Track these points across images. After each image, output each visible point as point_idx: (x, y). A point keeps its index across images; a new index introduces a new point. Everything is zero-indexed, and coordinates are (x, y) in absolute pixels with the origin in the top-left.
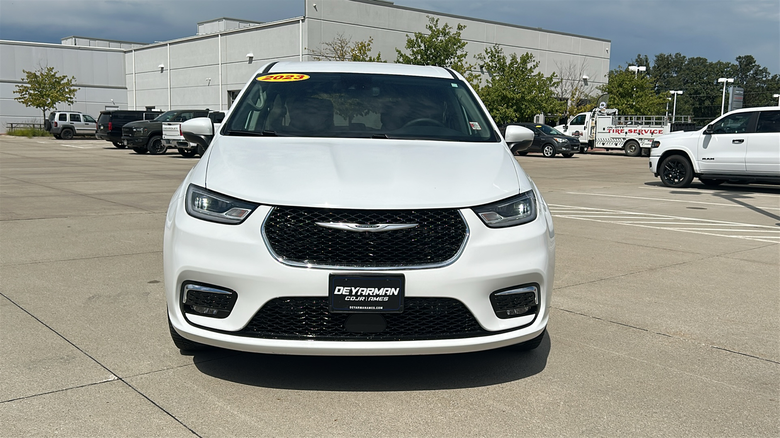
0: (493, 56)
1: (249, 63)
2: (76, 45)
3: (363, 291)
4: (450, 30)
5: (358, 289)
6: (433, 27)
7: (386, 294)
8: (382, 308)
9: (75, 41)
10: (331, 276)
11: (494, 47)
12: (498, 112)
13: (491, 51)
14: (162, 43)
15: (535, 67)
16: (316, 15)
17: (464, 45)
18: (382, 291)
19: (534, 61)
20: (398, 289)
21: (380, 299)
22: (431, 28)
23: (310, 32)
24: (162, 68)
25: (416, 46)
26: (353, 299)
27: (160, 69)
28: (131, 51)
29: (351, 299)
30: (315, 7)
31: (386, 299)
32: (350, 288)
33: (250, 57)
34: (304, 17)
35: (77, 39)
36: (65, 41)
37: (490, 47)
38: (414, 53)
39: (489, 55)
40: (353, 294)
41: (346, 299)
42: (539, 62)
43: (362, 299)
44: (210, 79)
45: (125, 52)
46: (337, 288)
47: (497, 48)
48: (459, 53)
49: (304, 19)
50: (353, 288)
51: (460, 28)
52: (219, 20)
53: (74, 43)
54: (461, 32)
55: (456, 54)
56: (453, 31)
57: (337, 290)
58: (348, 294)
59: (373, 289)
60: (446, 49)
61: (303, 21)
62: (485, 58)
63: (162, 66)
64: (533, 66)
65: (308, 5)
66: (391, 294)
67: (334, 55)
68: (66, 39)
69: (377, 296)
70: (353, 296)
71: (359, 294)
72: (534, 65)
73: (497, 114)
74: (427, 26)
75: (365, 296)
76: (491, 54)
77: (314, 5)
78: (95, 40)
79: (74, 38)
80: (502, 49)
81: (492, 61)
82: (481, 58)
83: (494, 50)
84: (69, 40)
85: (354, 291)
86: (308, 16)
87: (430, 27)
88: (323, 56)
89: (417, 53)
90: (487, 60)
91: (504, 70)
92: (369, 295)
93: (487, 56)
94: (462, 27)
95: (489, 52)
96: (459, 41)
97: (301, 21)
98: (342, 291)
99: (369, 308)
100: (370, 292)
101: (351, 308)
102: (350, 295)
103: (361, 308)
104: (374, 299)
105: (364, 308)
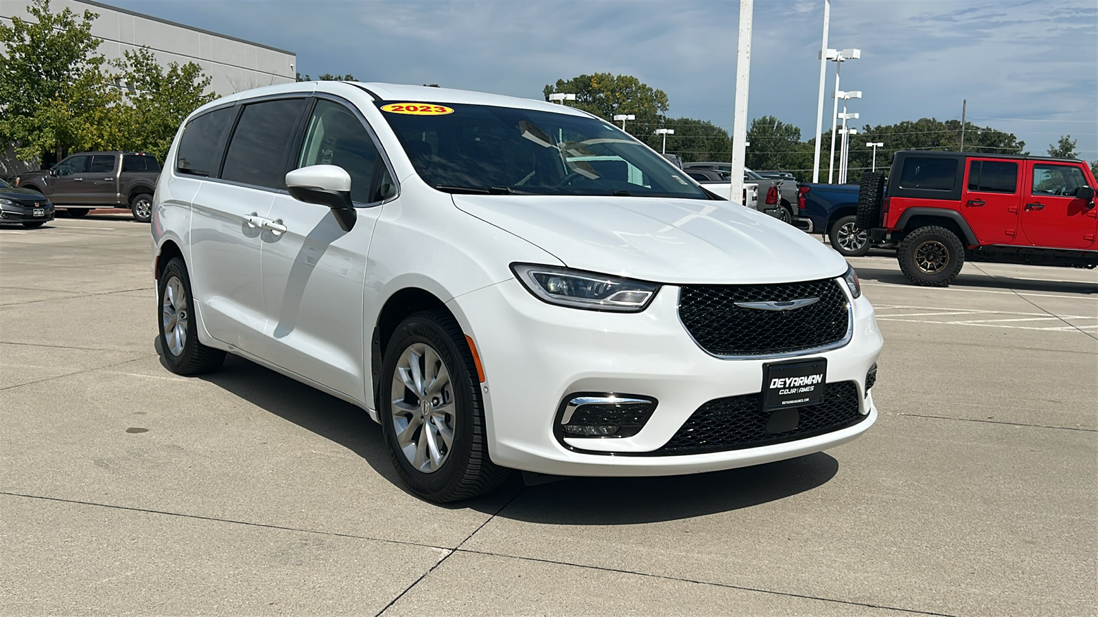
0: (137, 63)
3: (795, 381)
4: (74, 19)
5: (791, 378)
6: (41, 10)
7: (812, 382)
8: (808, 400)
10: (765, 367)
11: (140, 50)
12: (155, 149)
13: (135, 56)
15: (206, 83)
17: (97, 43)
18: (809, 380)
19: (203, 75)
20: (822, 375)
21: (807, 389)
22: (36, 12)
25: (16, 38)
26: (786, 392)
29: (785, 393)
31: (812, 389)
32: (783, 380)
37: (134, 50)
38: (13, 51)
39: (132, 61)
40: (787, 386)
41: (780, 393)
42: (211, 77)
43: (793, 391)
46: (774, 380)
47: (145, 52)
48: (90, 55)
50: (787, 379)
51: (88, 16)
54: (91, 22)
55: (85, 57)
56: (79, 21)
57: (772, 383)
58: (782, 386)
59: (802, 378)
60: (68, 48)
62: (126, 66)
64: (201, 83)
66: (816, 383)
69: (807, 385)
70: (787, 388)
71: (792, 385)
72: (203, 82)
73: (154, 151)
74: (28, 7)
75: (796, 387)
76: (136, 60)
80: (153, 54)
81: (138, 71)
82: (119, 65)
83: (139, 55)
85: (788, 382)
87: (34, 10)
89: (19, 49)
90: (131, 70)
91: (158, 86)
92: (800, 386)
93: (128, 63)
94: (92, 15)
95: (132, 57)
96: (88, 37)
98: (777, 383)
99: (799, 401)
100: (801, 382)
101: (784, 403)
102: (785, 388)
103: (792, 402)
104: (803, 390)
105: (796, 401)
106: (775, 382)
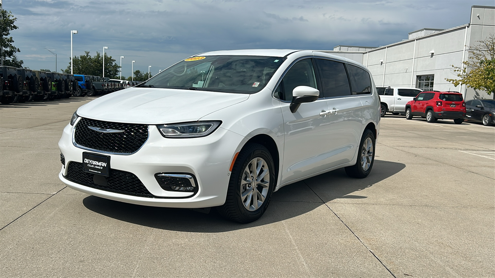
1: (431, 57)
2: (340, 50)
5: (91, 161)
7: (101, 165)
8: (100, 172)
9: (340, 47)
10: (83, 153)
14: (383, 47)
16: (479, 22)
18: (100, 164)
20: (106, 163)
21: (99, 168)
23: (473, 34)
24: (382, 62)
26: (90, 166)
27: (381, 63)
28: (367, 53)
30: (478, 16)
31: (102, 168)
32: (89, 160)
33: (432, 53)
34: (469, 24)
35: (341, 47)
36: (335, 48)
40: (90, 163)
41: (88, 166)
43: (93, 166)
44: (407, 68)
45: (364, 53)
49: (469, 26)
50: (90, 160)
52: (421, 30)
53: (339, 50)
59: (96, 162)
61: (468, 27)
63: (382, 61)
65: (473, 16)
66: (104, 166)
67: (486, 49)
68: (336, 47)
69: (98, 166)
71: (92, 163)
75: (94, 165)
77: (478, 15)
78: (351, 47)
79: (339, 47)
84: (337, 48)
86: (472, 23)
88: (478, 50)
92: (95, 165)
97: (467, 27)
98: (87, 161)
99: (96, 172)
100: (96, 163)
101: (90, 170)
102: (89, 164)
103: (93, 171)
104: (97, 167)
105: (94, 171)
106: (86, 160)
